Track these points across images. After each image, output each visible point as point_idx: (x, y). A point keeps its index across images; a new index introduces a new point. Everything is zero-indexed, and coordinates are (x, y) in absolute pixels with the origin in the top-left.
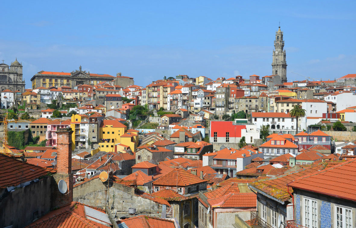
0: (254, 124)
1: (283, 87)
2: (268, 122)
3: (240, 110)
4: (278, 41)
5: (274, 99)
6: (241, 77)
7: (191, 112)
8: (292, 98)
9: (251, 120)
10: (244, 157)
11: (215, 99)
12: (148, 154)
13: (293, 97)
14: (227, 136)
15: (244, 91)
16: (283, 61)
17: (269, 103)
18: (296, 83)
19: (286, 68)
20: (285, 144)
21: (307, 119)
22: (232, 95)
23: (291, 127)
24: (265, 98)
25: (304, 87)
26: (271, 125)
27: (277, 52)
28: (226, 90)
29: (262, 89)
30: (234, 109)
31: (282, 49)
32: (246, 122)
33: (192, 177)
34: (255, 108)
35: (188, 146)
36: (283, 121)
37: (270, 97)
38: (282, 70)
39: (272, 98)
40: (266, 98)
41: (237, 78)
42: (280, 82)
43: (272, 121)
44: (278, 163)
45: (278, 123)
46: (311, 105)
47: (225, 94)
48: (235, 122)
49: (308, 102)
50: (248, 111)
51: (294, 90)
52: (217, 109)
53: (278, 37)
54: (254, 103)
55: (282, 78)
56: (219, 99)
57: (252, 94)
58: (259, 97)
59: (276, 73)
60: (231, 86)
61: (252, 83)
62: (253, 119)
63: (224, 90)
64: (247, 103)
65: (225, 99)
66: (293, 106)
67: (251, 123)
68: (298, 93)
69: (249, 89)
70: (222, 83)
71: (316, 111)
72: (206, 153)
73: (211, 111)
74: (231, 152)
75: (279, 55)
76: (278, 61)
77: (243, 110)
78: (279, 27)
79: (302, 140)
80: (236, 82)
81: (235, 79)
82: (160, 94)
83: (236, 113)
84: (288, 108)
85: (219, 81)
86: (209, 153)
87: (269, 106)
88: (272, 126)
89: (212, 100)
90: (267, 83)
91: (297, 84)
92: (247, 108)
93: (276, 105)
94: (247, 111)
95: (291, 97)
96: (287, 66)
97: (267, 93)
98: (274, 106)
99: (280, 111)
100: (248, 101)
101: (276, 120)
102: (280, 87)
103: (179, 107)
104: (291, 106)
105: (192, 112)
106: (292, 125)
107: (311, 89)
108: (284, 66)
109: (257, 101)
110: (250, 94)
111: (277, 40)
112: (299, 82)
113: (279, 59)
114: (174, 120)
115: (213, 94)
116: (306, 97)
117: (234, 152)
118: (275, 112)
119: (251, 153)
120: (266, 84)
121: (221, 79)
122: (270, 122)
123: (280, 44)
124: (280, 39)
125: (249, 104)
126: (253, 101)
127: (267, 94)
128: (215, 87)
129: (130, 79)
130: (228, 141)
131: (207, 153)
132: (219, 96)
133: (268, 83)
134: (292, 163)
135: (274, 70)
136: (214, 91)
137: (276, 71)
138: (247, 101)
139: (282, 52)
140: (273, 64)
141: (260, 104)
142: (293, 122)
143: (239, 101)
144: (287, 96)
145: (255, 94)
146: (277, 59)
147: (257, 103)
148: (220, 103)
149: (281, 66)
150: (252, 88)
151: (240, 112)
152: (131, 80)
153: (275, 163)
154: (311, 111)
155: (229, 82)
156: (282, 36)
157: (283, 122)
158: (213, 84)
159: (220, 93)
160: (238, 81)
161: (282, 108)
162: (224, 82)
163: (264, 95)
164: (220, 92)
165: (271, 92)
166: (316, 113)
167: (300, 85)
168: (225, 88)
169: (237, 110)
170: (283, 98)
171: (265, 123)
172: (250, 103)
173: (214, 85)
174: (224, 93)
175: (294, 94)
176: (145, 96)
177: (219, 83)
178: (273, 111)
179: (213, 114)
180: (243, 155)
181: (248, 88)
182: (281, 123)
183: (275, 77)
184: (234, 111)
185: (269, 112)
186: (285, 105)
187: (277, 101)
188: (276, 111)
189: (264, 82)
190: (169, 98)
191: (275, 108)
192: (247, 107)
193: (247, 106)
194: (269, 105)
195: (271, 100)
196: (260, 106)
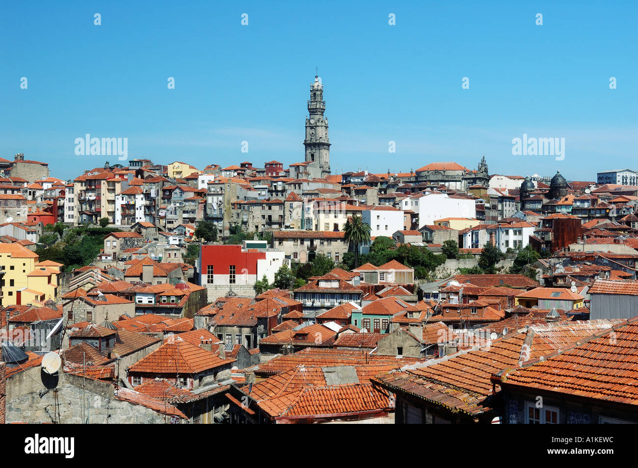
0: (277, 250)
3: (251, 225)
4: (315, 101)
5: (312, 206)
6: (250, 164)
7: (161, 228)
9: (272, 244)
11: (204, 204)
12: (87, 308)
14: (231, 273)
16: (323, 137)
25: (360, 183)
26: (307, 252)
27: (312, 121)
31: (322, 115)
32: (263, 246)
33: (204, 354)
34: (278, 221)
35: (162, 293)
36: (329, 244)
38: (322, 153)
41: (243, 165)
42: (319, 174)
43: (309, 244)
44: (333, 321)
46: (378, 216)
47: (225, 195)
48: (245, 246)
50: (265, 226)
53: (314, 94)
54: (276, 212)
58: (286, 202)
59: (312, 158)
61: (270, 175)
62: (276, 242)
64: (263, 213)
65: (223, 205)
66: (345, 217)
67: (273, 249)
69: (266, 186)
71: (386, 226)
75: (316, 126)
76: (314, 137)
77: (256, 224)
80: (241, 174)
81: (240, 167)
82: (102, 195)
84: (336, 221)
89: (200, 207)
92: (263, 222)
93: (316, 215)
98: (312, 218)
99: (322, 228)
100: (265, 208)
101: (317, 242)
103: (139, 218)
104: (342, 217)
105: (163, 229)
107: (373, 188)
108: (326, 146)
109: (281, 208)
110: (269, 195)
111: (312, 100)
113: (317, 133)
114: (128, 243)
115: (201, 195)
118: (314, 227)
122: (306, 246)
123: (318, 107)
124: (318, 98)
126: (276, 208)
128: (203, 182)
129: (42, 166)
130: (234, 281)
132: (213, 199)
134: (356, 321)
135: (309, 152)
136: (204, 189)
137: (312, 155)
138: (263, 208)
139: (322, 122)
141: (288, 214)
143: (249, 208)
146: (313, 134)
147: (282, 213)
148: (215, 212)
149: (321, 146)
152: (44, 167)
153: (326, 320)
154: (378, 226)
155: (228, 173)
157: (329, 247)
161: (327, 221)
163: (293, 197)
164: (214, 192)
165: (305, 192)
166: (386, 229)
167: (354, 180)
169: (246, 225)
172: (268, 212)
174: (221, 193)
176: (73, 199)
177: (211, 174)
181: (263, 184)
186: (332, 215)
187: (317, 209)
188: (316, 225)
190: (120, 202)
191: (315, 221)
193: (264, 217)
195: (306, 206)
196: (286, 217)
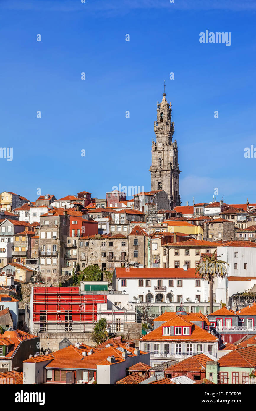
0: (120, 293)
1: (174, 215)
2: (148, 288)
3: (89, 264)
4: (162, 121)
5: (160, 241)
6: (89, 195)
8: (195, 237)
9: (113, 284)
10: (112, 364)
11: (37, 240)
13: (197, 235)
15: (97, 223)
16: (172, 163)
17: (149, 249)
18: (199, 208)
19: (178, 178)
20: (191, 333)
21: (229, 282)
22: (73, 231)
23: (195, 297)
24: (140, 238)
25: (216, 215)
26: (154, 293)
27: (159, 145)
28: (61, 220)
29: (133, 220)
30: (77, 262)
31: (170, 138)
32: (104, 288)
34: (120, 259)
36: (179, 285)
37: (152, 236)
38: (171, 181)
39: (154, 237)
40: (143, 237)
41: (80, 195)
42: (168, 205)
43: (156, 285)
44: (183, 374)
45: (169, 290)
46: (236, 253)
47: (60, 229)
48: (82, 288)
49: (230, 246)
50: (107, 265)
51: (197, 222)
52: (42, 261)
53: (162, 113)
54: (119, 249)
55: (171, 198)
56: (46, 240)
57: (113, 229)
58: (129, 237)
59: (159, 187)
60: (70, 213)
61: (111, 206)
62: (119, 282)
63: (57, 221)
64: (104, 249)
65: (58, 241)
66: (197, 254)
67: (114, 291)
68: (205, 228)
69: (107, 219)
70: (50, 208)
71: (245, 264)
72: (30, 357)
73: (30, 265)
74: (84, 353)
75: (163, 150)
76: (162, 163)
77: (96, 263)
78: (165, 95)
79: (224, 324)
80: (79, 205)
81: (76, 197)
83: (82, 269)
84: (187, 258)
85: (43, 203)
86: (36, 356)
87: (149, 255)
88: (157, 296)
89: (32, 243)
90: (143, 207)
91: (201, 210)
92: (104, 260)
93: (164, 252)
94: (104, 265)
95: (193, 236)
96: (180, 174)
97: (144, 228)
98: (159, 255)
99: (171, 266)
100: (107, 244)
101: (165, 283)
102: (167, 214)
104: (194, 254)
106: (198, 293)
107: (230, 220)
108: (175, 173)
109: (124, 244)
110: (110, 229)
111: (159, 121)
112: (206, 206)
113: (165, 158)
115: (33, 230)
116: (220, 236)
117: (90, 354)
118: (161, 266)
119: (126, 354)
120: (141, 209)
121: (47, 198)
122: (152, 289)
123: (165, 128)
124: (165, 119)
125: (108, 250)
126: (118, 243)
127: (145, 230)
128: (36, 215)
131: (33, 356)
132: (46, 234)
133: (146, 207)
134: (211, 375)
135: (155, 180)
136: (35, 223)
137: (160, 183)
138: (104, 244)
139: (170, 145)
140: (153, 169)
141: (132, 251)
142: (198, 288)
143: (87, 244)
144: (186, 235)
145: (119, 229)
146: (160, 159)
147: (126, 249)
148: (49, 249)
149: (169, 172)
150: (113, 218)
151: (91, 267)
153: (176, 374)
154: (236, 264)
155: (64, 204)
156: (170, 112)
157: (179, 288)
158: (31, 208)
159: (48, 227)
160: (83, 203)
161: (177, 258)
162: (53, 204)
163: (137, 232)
164: (48, 225)
165: (152, 225)
166: (245, 268)
167: (208, 211)
168: (59, 217)
169: (83, 264)
170: (178, 239)
171: (144, 291)
172: (111, 249)
173: (33, 210)
174: (56, 227)
175: (197, 230)
177: (43, 207)
178: (158, 266)
179: (34, 272)
180: (109, 359)
181: (103, 217)
182: (175, 291)
183: (157, 195)
184: (78, 266)
185: (149, 266)
186: (182, 252)
187: (165, 245)
188: (165, 264)
189: (137, 205)
191: (163, 259)
192: (105, 256)
193: (104, 254)
194: (149, 251)
195: (153, 241)
196: (130, 254)
